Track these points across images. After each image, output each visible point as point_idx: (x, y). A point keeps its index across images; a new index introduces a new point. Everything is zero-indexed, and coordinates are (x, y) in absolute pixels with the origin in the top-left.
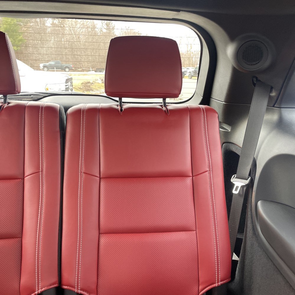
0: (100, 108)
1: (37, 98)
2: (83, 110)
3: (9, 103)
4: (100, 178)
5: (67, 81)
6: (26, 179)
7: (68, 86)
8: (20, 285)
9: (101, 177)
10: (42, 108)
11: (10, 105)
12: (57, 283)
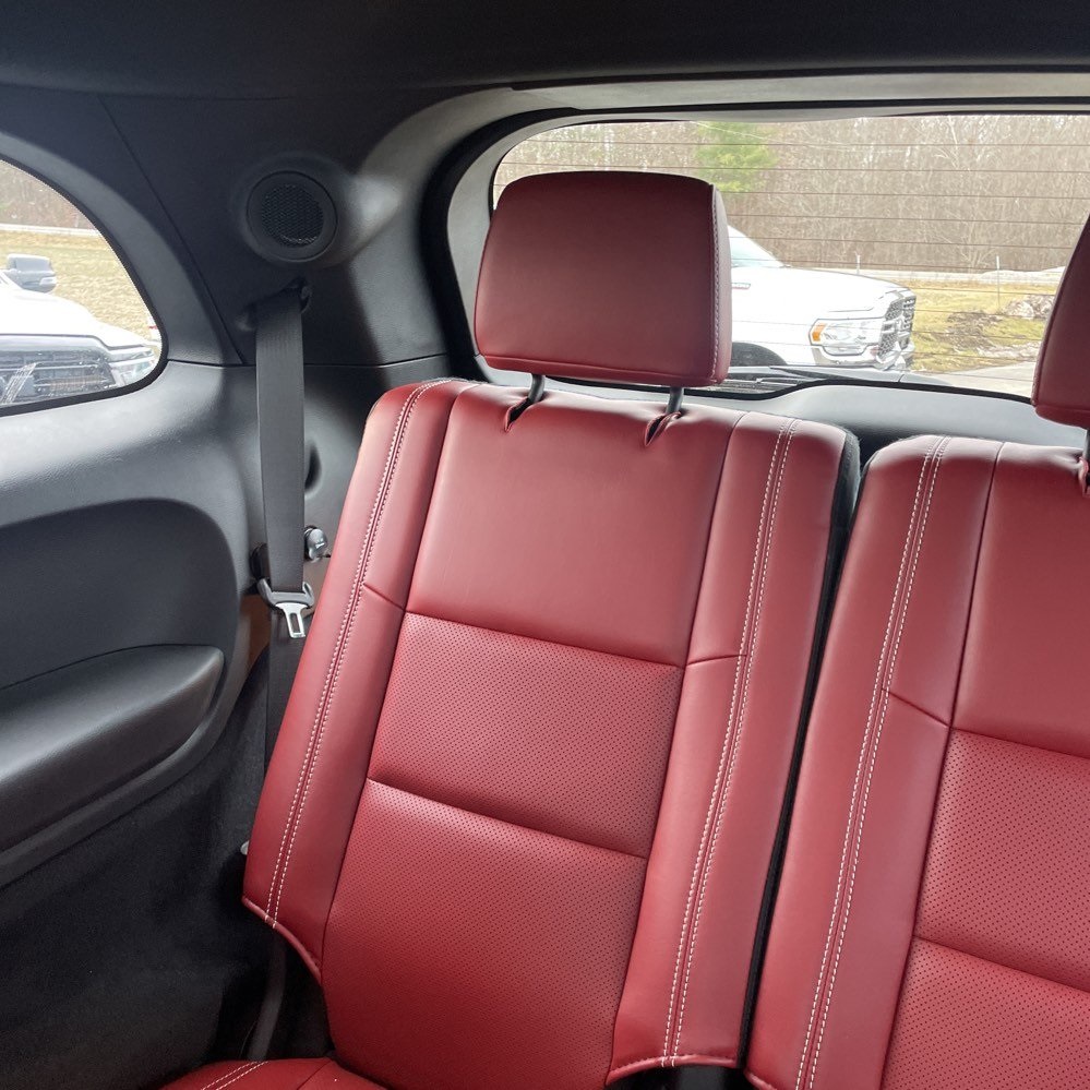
0: (1001, 461)
1: (774, 387)
2: (930, 459)
3: (683, 412)
4: (951, 729)
5: (893, 310)
6: (692, 668)
7: (892, 330)
8: (617, 1012)
9: (956, 724)
10: (785, 438)
11: (685, 419)
12: (732, 1056)
